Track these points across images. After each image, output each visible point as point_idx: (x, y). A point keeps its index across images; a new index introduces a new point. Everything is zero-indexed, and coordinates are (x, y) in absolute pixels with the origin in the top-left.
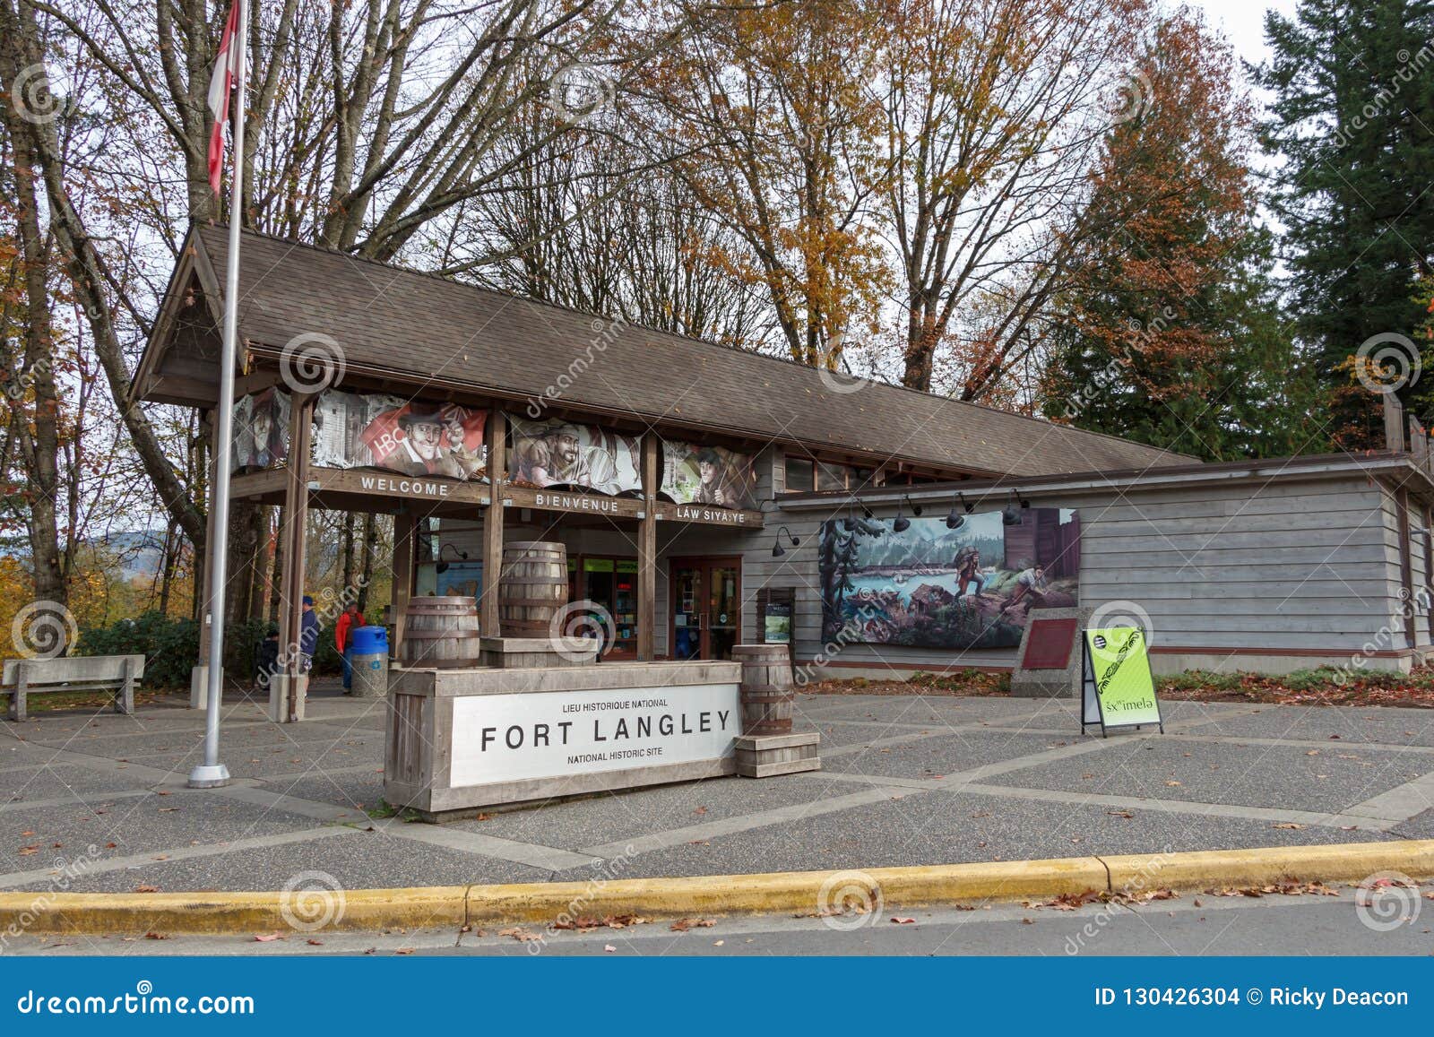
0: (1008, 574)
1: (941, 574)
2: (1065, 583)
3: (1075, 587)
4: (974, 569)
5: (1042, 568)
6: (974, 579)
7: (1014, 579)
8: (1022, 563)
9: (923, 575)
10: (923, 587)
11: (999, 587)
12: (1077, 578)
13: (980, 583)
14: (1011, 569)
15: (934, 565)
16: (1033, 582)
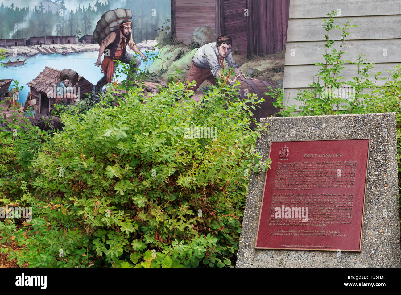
0: (177, 50)
1: (76, 52)
2: (264, 65)
3: (280, 69)
4: (124, 43)
5: (229, 42)
6: (124, 59)
7: (186, 60)
8: (198, 33)
9: (48, 53)
10: (48, 72)
11: (164, 71)
12: (283, 57)
13: (134, 67)
14: (181, 43)
15: (65, 39)
16: (213, 61)
